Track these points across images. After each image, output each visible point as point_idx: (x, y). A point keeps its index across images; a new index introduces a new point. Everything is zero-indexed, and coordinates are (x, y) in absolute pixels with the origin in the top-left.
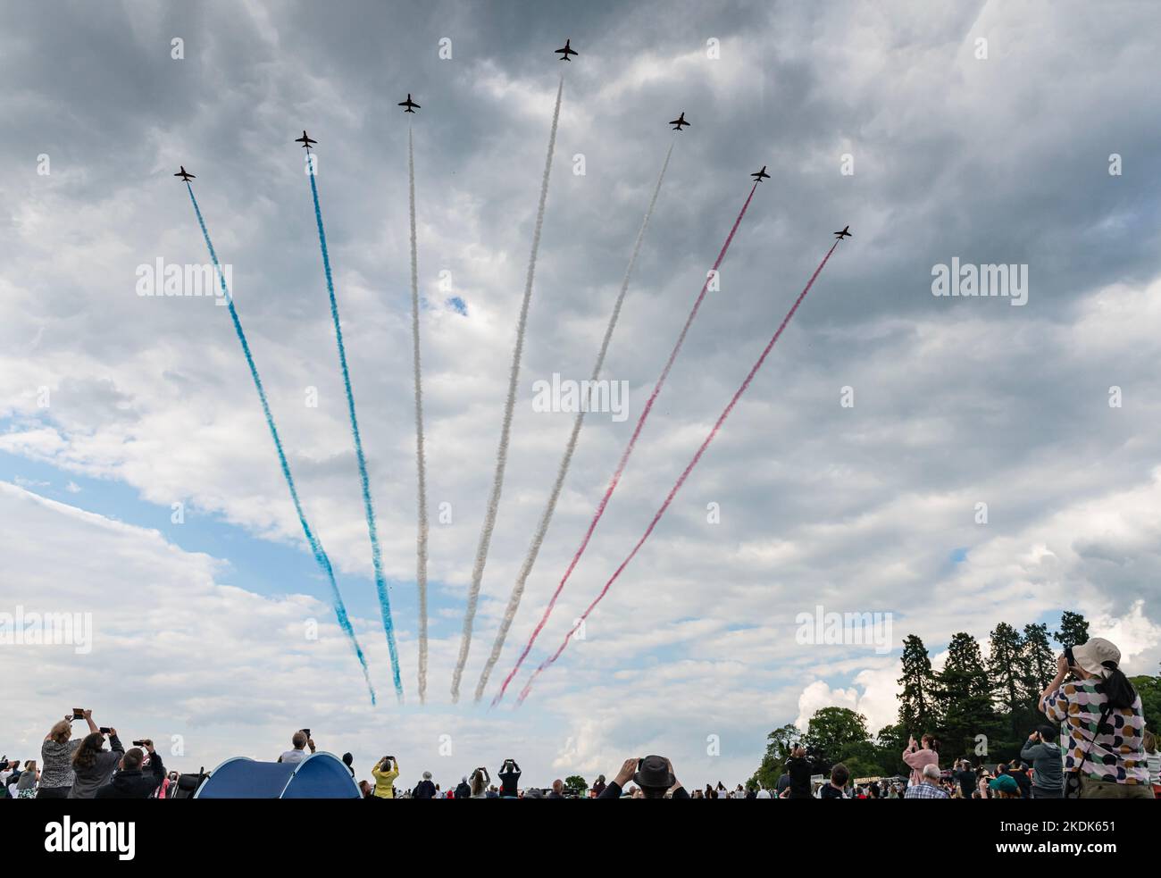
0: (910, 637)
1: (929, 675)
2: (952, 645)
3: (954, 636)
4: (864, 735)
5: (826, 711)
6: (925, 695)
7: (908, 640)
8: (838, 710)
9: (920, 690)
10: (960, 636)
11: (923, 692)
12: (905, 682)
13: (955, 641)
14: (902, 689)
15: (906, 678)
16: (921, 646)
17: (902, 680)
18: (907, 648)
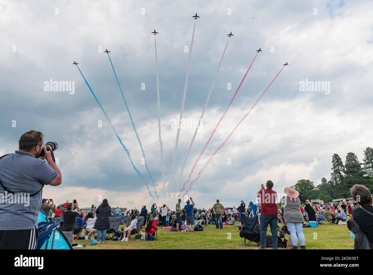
0: (334, 154)
1: (342, 166)
2: (347, 157)
3: (347, 154)
4: (313, 187)
5: (301, 181)
6: (341, 172)
7: (334, 155)
8: (304, 180)
9: (340, 171)
10: (350, 153)
11: (341, 171)
12: (334, 169)
13: (348, 155)
14: (333, 171)
15: (334, 168)
16: (338, 157)
17: (333, 168)
18: (334, 158)
